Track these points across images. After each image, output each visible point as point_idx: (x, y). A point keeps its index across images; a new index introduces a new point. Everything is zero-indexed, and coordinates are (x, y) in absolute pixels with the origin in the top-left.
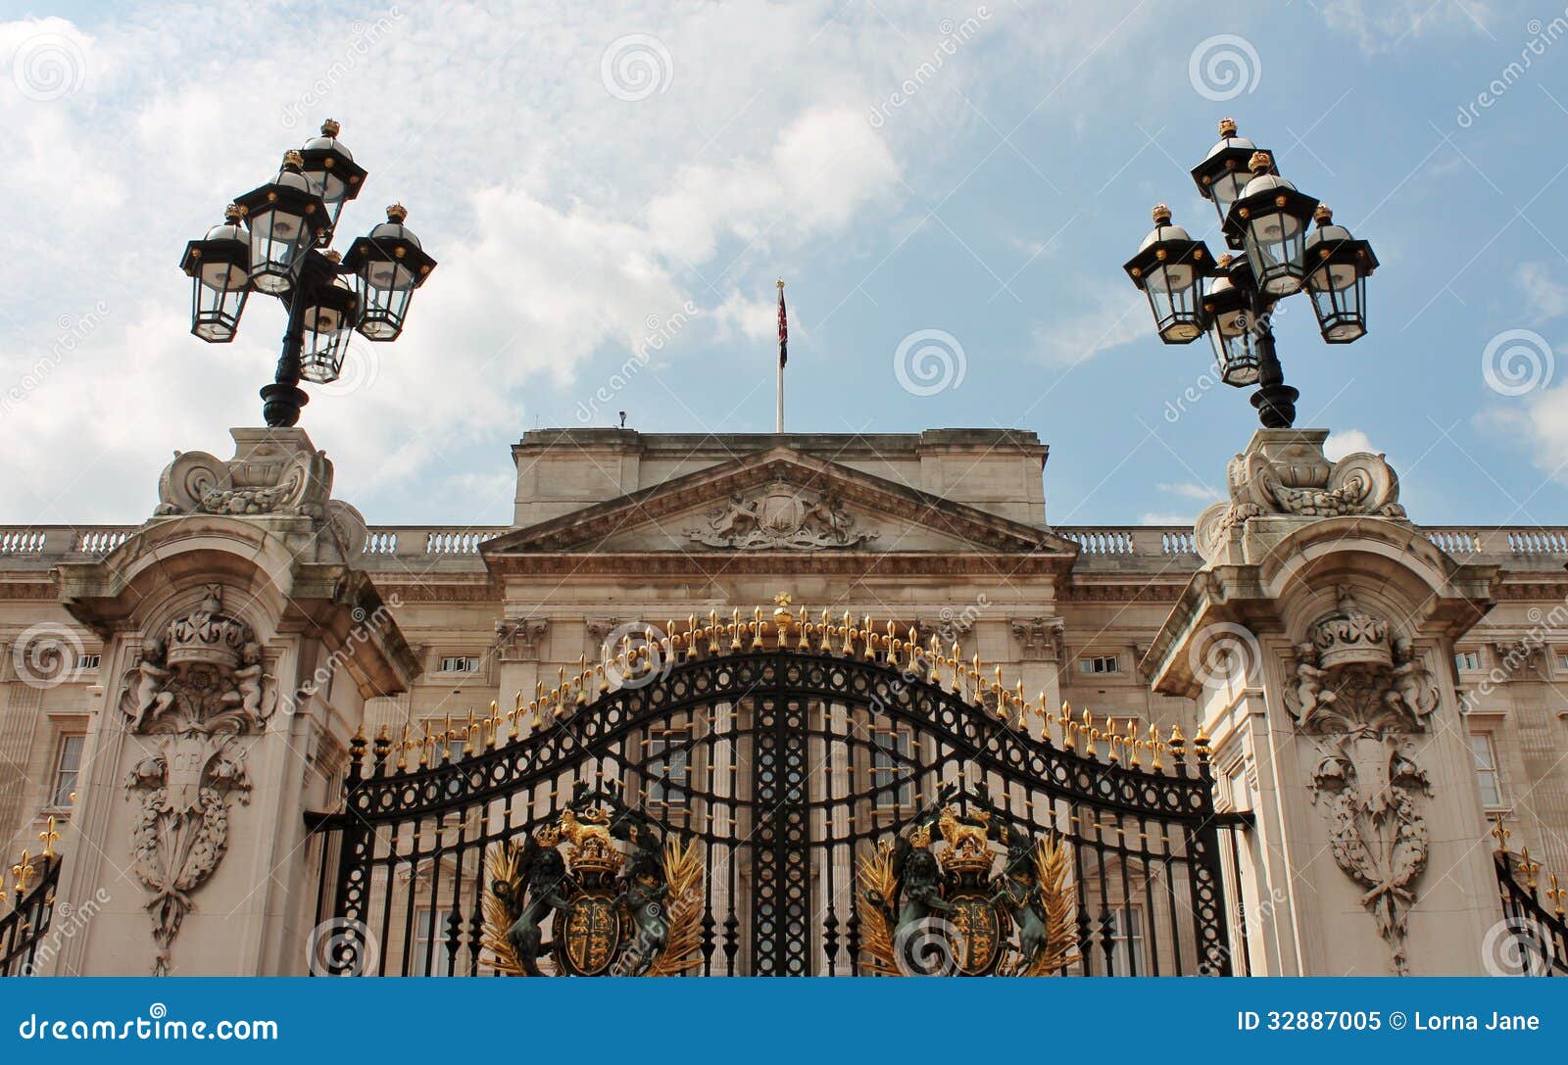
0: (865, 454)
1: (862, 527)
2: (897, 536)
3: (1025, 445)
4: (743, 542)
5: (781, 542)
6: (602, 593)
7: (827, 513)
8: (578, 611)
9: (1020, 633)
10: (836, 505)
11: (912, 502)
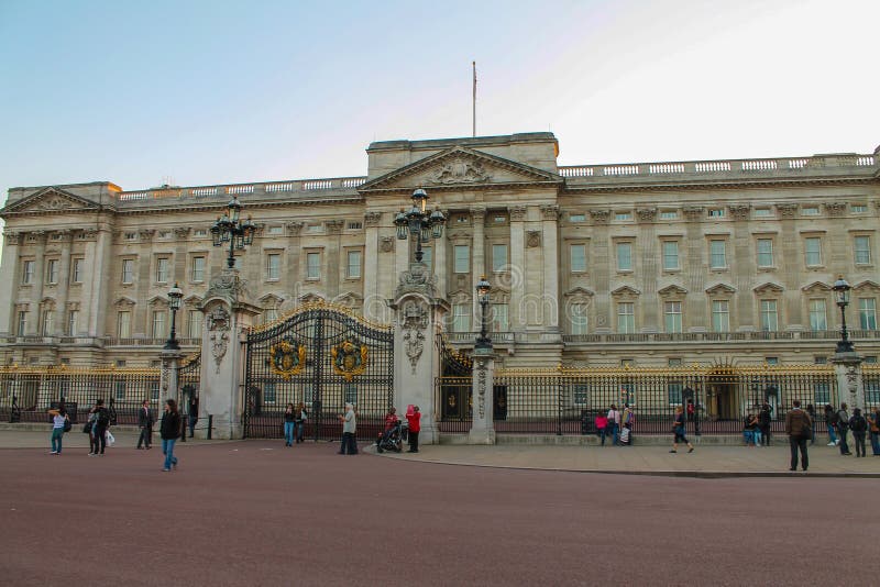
0: (489, 145)
1: (488, 173)
2: (500, 177)
3: (547, 139)
4: (445, 181)
5: (459, 181)
6: (398, 201)
7: (475, 169)
8: (390, 208)
9: (543, 210)
10: (479, 165)
11: (505, 164)
